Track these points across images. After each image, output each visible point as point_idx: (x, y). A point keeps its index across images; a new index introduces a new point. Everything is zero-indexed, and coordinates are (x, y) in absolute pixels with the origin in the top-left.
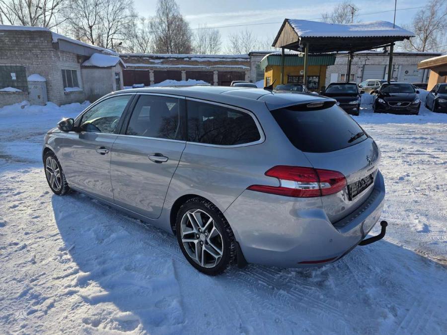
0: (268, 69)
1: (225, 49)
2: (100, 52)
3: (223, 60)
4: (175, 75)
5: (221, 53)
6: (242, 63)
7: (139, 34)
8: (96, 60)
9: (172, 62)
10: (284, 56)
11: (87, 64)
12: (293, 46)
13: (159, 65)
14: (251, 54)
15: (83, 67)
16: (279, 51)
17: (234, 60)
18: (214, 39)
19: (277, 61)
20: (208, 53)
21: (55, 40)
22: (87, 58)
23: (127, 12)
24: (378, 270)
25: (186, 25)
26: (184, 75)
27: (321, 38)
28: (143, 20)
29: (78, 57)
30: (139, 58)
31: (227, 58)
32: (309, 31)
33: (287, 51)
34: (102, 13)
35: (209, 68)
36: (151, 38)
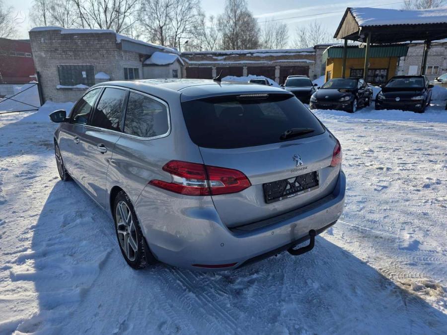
0: (329, 62)
1: (292, 43)
2: (162, 50)
3: (286, 55)
4: (236, 72)
5: (287, 48)
6: (306, 57)
7: (208, 32)
8: (157, 58)
9: (235, 59)
10: (346, 48)
11: (148, 62)
12: (354, 37)
13: (221, 62)
14: (316, 47)
15: (144, 65)
16: (342, 42)
17: (298, 54)
18: (281, 33)
19: (339, 54)
20: (274, 48)
21: (119, 41)
22: (148, 57)
23: (194, 11)
24: (316, 285)
25: (254, 20)
26: (245, 71)
27: (385, 27)
28: (212, 18)
29: (141, 56)
30: (204, 56)
31: (290, 52)
32: (372, 19)
33: (350, 42)
34: (172, 14)
35: (270, 63)
36: (220, 36)
